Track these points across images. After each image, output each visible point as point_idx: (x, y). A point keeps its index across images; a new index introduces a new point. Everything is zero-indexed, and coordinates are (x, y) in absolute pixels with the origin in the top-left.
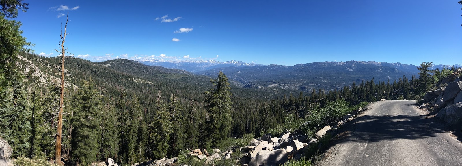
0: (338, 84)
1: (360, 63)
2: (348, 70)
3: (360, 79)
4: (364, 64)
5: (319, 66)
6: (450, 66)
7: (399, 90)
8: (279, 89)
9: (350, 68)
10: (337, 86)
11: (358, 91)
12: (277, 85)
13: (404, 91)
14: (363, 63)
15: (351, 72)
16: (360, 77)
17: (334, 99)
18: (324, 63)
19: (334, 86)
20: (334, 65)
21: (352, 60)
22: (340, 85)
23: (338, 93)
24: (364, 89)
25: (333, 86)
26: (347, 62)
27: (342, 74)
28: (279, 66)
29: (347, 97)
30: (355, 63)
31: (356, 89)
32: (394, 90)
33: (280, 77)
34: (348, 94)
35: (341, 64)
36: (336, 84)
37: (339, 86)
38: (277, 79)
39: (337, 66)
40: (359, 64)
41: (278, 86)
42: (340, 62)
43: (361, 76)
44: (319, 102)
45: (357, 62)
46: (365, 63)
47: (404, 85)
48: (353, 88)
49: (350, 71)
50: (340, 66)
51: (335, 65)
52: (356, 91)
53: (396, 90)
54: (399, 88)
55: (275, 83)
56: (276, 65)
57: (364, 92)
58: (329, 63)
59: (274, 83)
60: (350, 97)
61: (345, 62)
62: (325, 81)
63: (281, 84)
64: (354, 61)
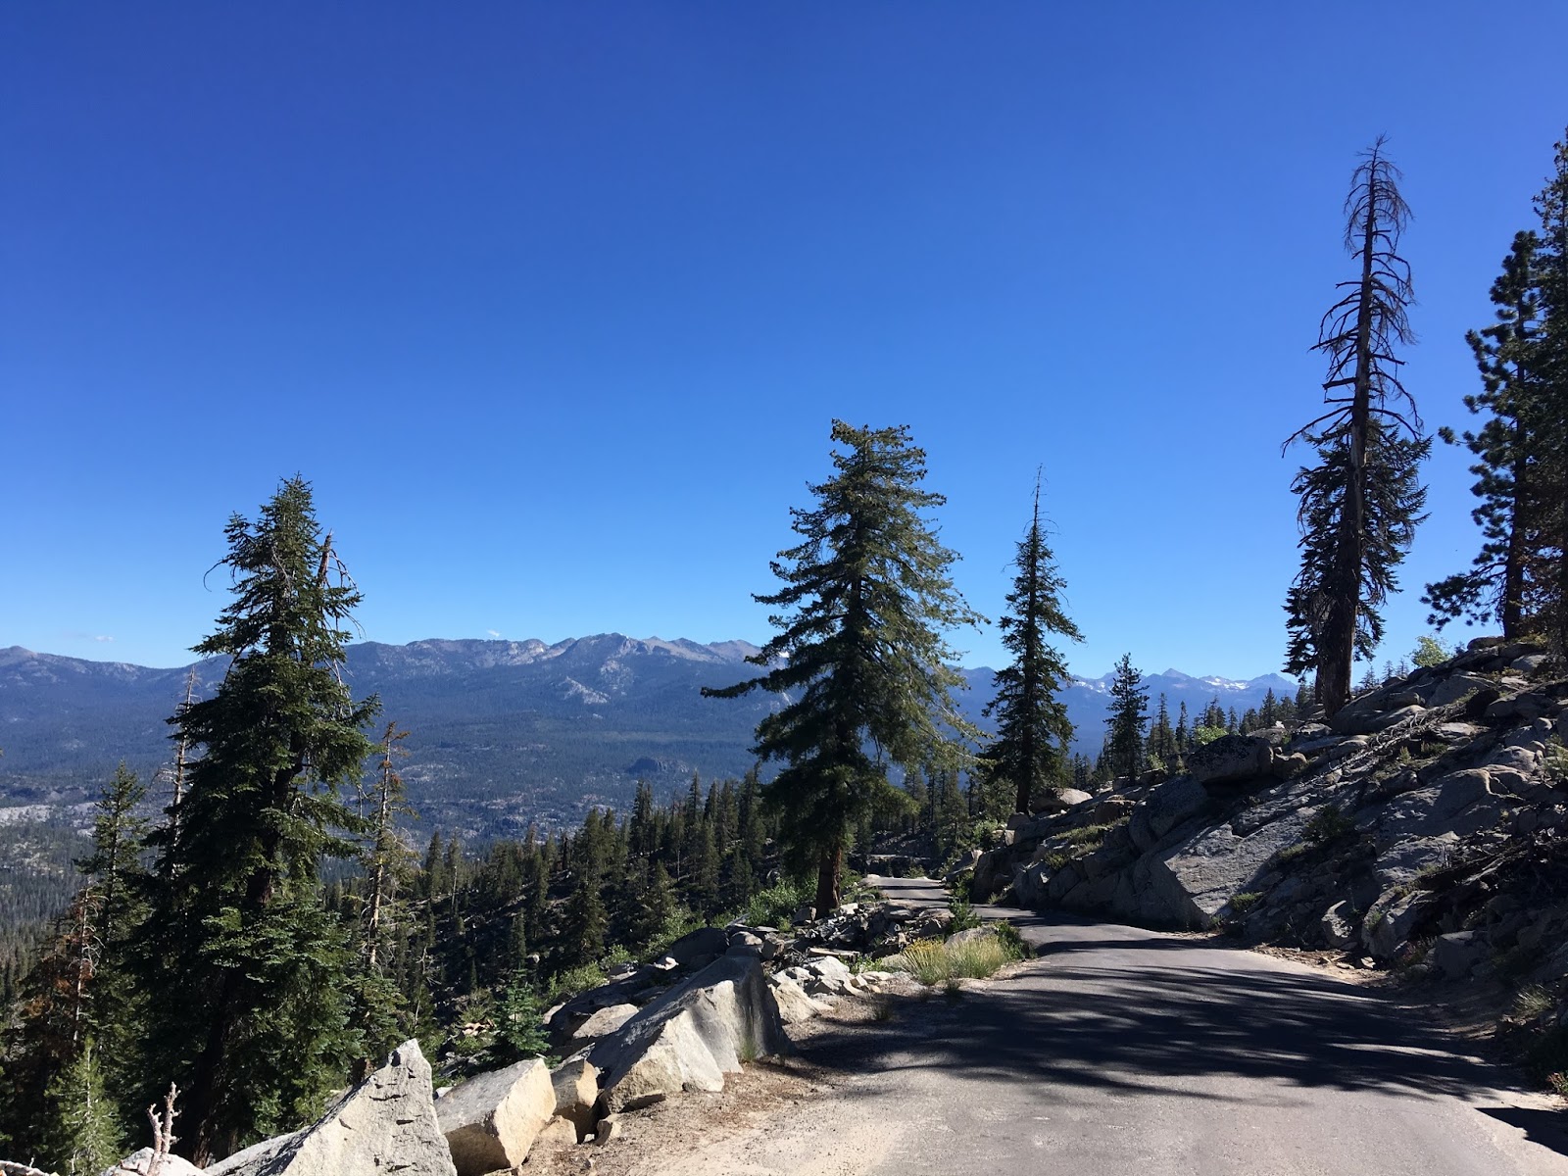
0: (506, 795)
1: (657, 648)
2: (579, 696)
3: (659, 758)
4: (681, 660)
5: (383, 670)
6: (1228, 682)
7: (904, 839)
8: (64, 837)
9: (593, 679)
10: (500, 803)
11: (667, 841)
12: (41, 812)
13: (933, 845)
14: (675, 651)
15: (593, 708)
16: (654, 746)
17: (524, 892)
18: (415, 649)
19: (480, 809)
20: (486, 666)
21: (608, 632)
22: (520, 799)
23: (544, 858)
24: (704, 831)
25: (471, 807)
26: (572, 646)
27: (538, 725)
28: (63, 668)
29: (603, 877)
30: (623, 651)
31: (653, 828)
32: (880, 839)
33: (74, 745)
34: (610, 861)
35: (526, 659)
36: (492, 795)
37: (511, 809)
38: (42, 766)
39: (499, 669)
40: (650, 661)
41: (51, 822)
42: (524, 646)
43: (662, 738)
44: (433, 918)
45: (640, 646)
46: (689, 655)
47: (937, 809)
48: (636, 822)
49: (588, 700)
50: (525, 667)
51: (490, 661)
52: (658, 841)
53: (889, 837)
54: (905, 829)
55: (29, 795)
56: (42, 659)
57: (703, 850)
58: (451, 649)
59: (14, 793)
60: (620, 878)
61: (554, 647)
62: (418, 775)
63: (76, 802)
64: (619, 640)
